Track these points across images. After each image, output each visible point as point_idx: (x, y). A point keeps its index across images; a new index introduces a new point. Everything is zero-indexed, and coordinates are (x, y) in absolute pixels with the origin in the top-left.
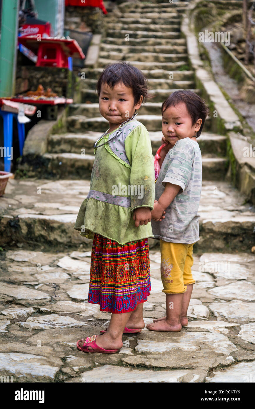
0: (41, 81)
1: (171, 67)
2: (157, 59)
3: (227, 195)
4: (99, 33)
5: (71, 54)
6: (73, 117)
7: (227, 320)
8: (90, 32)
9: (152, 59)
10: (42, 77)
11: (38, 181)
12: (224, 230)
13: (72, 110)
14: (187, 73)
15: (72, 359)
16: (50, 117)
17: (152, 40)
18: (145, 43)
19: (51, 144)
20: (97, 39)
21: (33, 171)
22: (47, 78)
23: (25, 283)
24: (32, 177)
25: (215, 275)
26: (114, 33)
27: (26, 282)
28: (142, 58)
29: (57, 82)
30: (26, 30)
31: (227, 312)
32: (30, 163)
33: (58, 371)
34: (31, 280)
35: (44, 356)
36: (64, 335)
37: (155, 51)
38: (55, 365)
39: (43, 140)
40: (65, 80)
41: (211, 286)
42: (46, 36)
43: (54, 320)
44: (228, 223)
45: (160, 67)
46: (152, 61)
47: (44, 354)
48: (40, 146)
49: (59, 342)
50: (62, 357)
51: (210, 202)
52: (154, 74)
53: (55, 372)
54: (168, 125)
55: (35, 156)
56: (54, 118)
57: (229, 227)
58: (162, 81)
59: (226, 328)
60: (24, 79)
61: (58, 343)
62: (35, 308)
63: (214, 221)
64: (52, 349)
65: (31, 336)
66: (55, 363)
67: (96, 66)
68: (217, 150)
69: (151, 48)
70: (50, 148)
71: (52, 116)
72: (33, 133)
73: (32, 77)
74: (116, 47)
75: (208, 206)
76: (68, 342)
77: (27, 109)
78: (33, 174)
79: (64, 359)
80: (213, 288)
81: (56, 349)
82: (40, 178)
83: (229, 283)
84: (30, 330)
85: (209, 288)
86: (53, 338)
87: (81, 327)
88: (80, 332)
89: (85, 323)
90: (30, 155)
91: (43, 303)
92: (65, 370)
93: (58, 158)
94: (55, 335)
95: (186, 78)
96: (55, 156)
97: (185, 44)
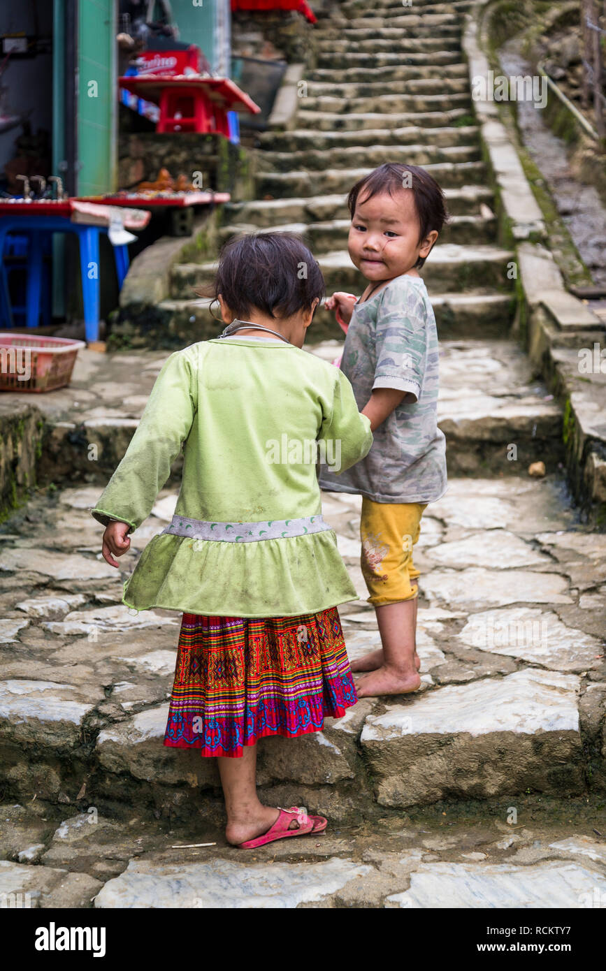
0: (167, 160)
1: (438, 120)
2: (411, 107)
3: (504, 365)
4: (300, 61)
5: (228, 105)
6: (231, 229)
7: (448, 606)
8: (281, 59)
9: (401, 107)
10: (169, 153)
11: (150, 354)
12: (476, 435)
13: (229, 215)
14: (466, 130)
15: (123, 688)
16: (178, 231)
17: (402, 70)
18: (388, 76)
19: (178, 284)
20: (294, 73)
21: (141, 335)
22: (178, 154)
23: (81, 549)
24: (139, 347)
25: (447, 520)
26: (332, 60)
27: (83, 546)
28: (383, 107)
29: (197, 162)
30: (150, 63)
31: (450, 590)
32: (134, 320)
33: (90, 712)
34: (93, 543)
35: (72, 685)
36: (123, 644)
37: (408, 91)
38: (88, 700)
39: (159, 275)
40: (213, 158)
41: (434, 542)
42: (190, 74)
43: (116, 617)
44: (484, 420)
45: (416, 122)
46: (402, 111)
47: (73, 681)
48: (153, 288)
49: (110, 658)
50: (106, 684)
51: (465, 382)
52: (402, 136)
53: (83, 714)
54: (366, 233)
55: (142, 308)
56: (187, 233)
57: (486, 429)
58: (417, 148)
59: (439, 621)
60: (135, 159)
61: (107, 660)
62: (87, 596)
63: (456, 418)
64: (93, 670)
65: (59, 649)
66: (87, 696)
67: (291, 125)
68: (495, 279)
69: (400, 85)
70: (175, 291)
71: (183, 228)
72: (140, 264)
73: (150, 155)
74: (331, 86)
75: (460, 388)
76: (125, 656)
77: (128, 217)
78: (142, 341)
79: (108, 689)
80: (438, 545)
81: (99, 671)
82: (154, 349)
83: (468, 537)
84: (62, 636)
85: (428, 547)
86: (101, 650)
87: (160, 628)
88: (156, 638)
89: (173, 621)
90: (133, 306)
91: (105, 585)
92: (104, 709)
93: (187, 309)
94: (106, 645)
95: (463, 140)
96: (182, 305)
97: (467, 75)
